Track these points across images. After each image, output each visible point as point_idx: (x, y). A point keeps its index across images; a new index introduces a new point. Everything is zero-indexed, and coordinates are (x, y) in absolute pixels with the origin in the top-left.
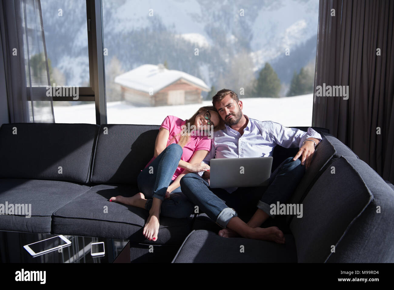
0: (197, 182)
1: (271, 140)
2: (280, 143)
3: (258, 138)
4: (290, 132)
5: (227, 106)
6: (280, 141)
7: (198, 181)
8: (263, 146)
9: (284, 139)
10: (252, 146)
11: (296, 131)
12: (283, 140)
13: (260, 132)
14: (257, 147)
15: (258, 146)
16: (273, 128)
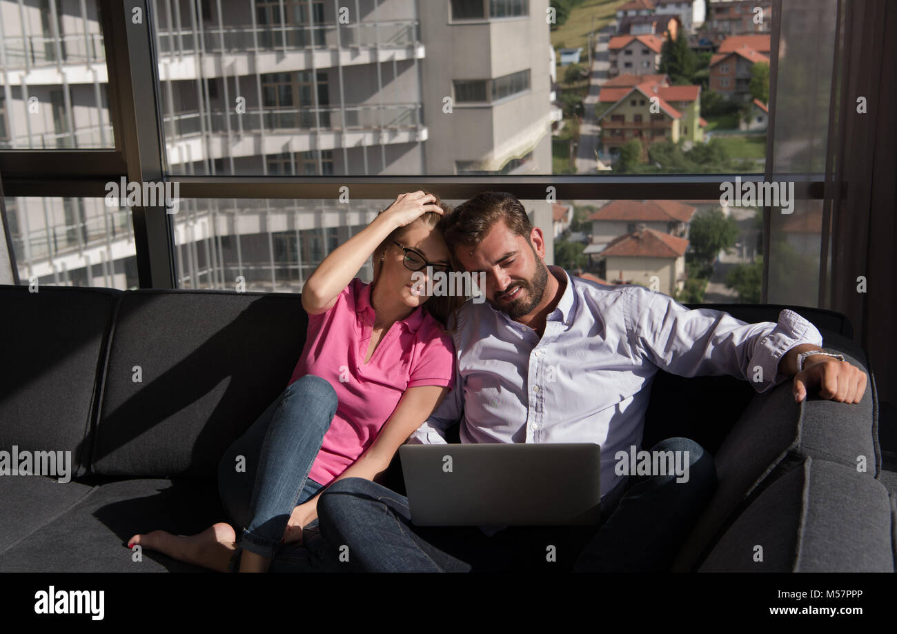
0: (366, 510)
1: (635, 352)
2: (664, 362)
3: (592, 347)
4: (697, 322)
5: (498, 262)
6: (665, 356)
7: (370, 507)
8: (609, 376)
9: (676, 345)
10: (570, 375)
11: (719, 319)
12: (675, 353)
13: (599, 328)
14: (588, 378)
15: (592, 375)
16: (638, 311)
